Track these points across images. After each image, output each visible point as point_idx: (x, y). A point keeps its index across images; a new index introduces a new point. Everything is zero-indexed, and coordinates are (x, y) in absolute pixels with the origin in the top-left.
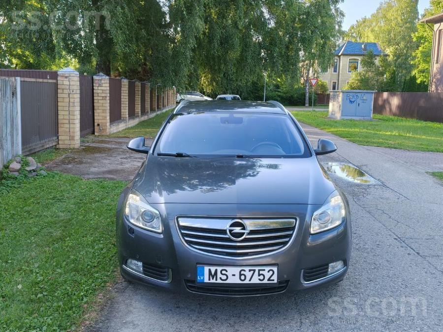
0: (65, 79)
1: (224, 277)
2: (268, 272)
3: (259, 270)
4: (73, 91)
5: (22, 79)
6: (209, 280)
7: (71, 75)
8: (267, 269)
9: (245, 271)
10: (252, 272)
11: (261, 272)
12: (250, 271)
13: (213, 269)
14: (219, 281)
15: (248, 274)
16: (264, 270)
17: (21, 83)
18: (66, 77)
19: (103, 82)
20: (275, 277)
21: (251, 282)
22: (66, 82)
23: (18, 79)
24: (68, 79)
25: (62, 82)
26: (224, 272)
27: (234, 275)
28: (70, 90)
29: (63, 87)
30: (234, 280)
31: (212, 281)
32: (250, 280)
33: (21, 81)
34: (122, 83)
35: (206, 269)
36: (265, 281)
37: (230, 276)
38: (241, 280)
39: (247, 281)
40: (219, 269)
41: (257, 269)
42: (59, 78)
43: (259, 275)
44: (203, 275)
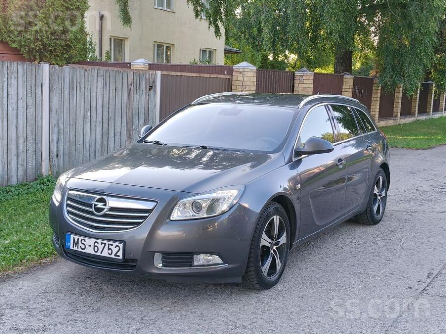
0: (239, 75)
1: (83, 247)
2: (116, 247)
3: (109, 245)
4: (246, 88)
5: (165, 73)
6: (73, 247)
7: (245, 70)
8: (115, 244)
9: (98, 243)
10: (103, 245)
11: (110, 247)
12: (102, 244)
13: (76, 237)
14: (80, 250)
15: (100, 247)
16: (112, 245)
17: (161, 77)
18: (241, 73)
19: (304, 78)
20: (120, 254)
21: (102, 255)
22: (240, 78)
23: (159, 73)
24: (242, 75)
25: (236, 77)
26: (83, 242)
27: (90, 246)
28: (243, 86)
29: (237, 83)
30: (89, 250)
31: (75, 249)
32: (101, 253)
33: (161, 75)
34: (345, 80)
35: (72, 236)
36: (113, 256)
37: (87, 246)
38: (95, 251)
39: (98, 254)
40: (81, 238)
41: (107, 243)
42: (234, 74)
43: (109, 249)
44: (70, 242)
